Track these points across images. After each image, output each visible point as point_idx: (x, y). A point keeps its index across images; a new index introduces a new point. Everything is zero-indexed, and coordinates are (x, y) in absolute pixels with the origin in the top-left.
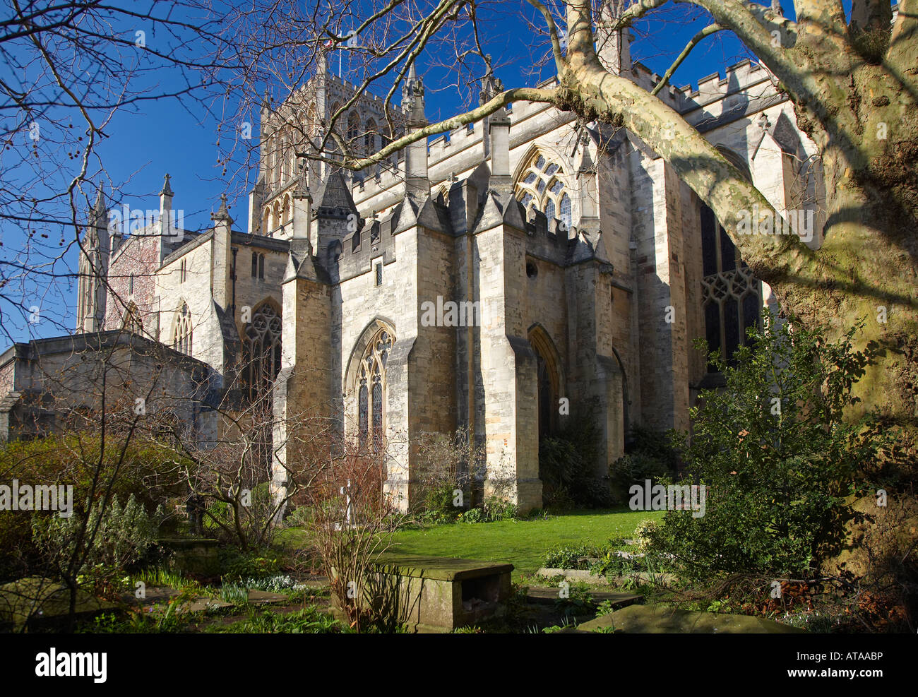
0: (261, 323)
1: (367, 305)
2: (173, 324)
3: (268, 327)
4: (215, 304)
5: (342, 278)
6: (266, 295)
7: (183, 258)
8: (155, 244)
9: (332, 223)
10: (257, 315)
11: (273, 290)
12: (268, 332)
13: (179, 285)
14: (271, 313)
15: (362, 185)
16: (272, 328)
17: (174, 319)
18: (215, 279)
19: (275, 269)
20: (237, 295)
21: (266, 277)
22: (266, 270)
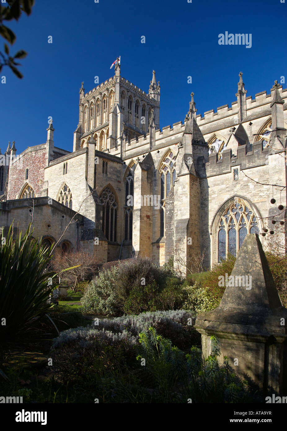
0: (105, 196)
1: (227, 189)
2: (57, 195)
3: (108, 199)
4: (89, 185)
5: (208, 174)
6: (108, 183)
7: (65, 162)
8: (44, 154)
9: (199, 148)
10: (104, 192)
11: (112, 180)
12: (108, 201)
13: (62, 176)
14: (109, 192)
15: (161, 131)
16: (110, 199)
17: (58, 193)
18: (88, 173)
19: (112, 170)
20: (96, 182)
21: (108, 174)
22: (108, 170)
